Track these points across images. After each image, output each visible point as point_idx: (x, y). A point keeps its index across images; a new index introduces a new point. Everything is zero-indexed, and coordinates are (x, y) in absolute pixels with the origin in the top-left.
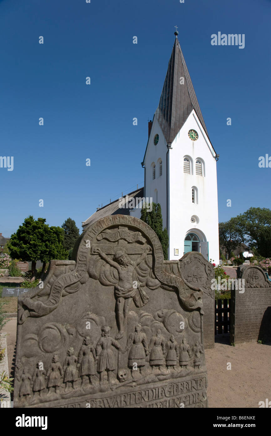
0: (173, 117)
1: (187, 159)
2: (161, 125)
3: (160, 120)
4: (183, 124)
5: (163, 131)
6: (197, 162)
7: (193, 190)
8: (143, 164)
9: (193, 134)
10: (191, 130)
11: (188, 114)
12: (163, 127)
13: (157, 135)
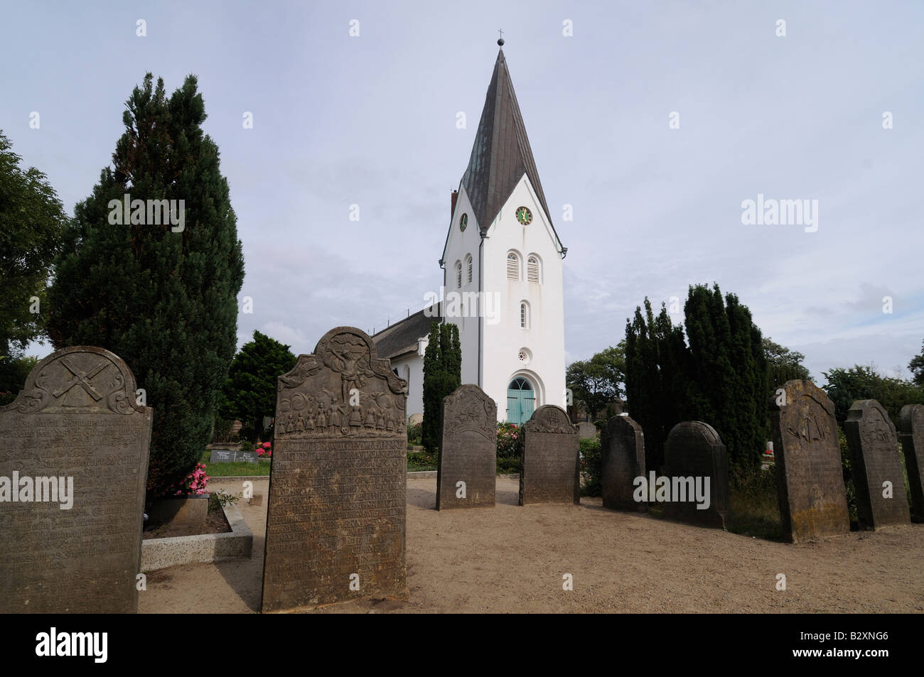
0: (492, 186)
1: (513, 255)
2: (471, 199)
3: (471, 191)
4: (506, 198)
5: (475, 209)
6: (529, 261)
7: (523, 306)
8: (441, 262)
9: (524, 215)
10: (521, 208)
11: (516, 181)
12: (474, 202)
13: (465, 215)
